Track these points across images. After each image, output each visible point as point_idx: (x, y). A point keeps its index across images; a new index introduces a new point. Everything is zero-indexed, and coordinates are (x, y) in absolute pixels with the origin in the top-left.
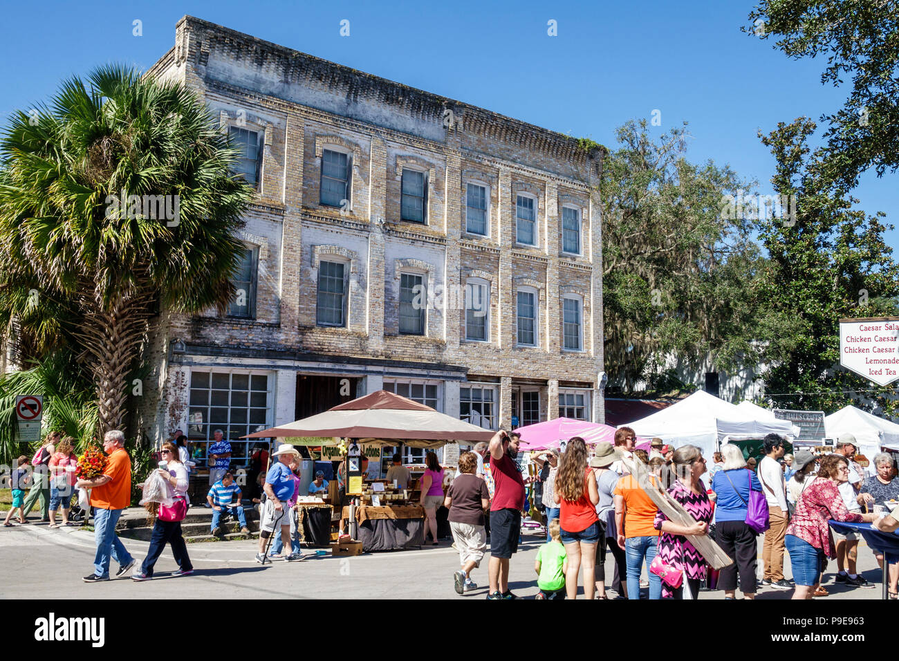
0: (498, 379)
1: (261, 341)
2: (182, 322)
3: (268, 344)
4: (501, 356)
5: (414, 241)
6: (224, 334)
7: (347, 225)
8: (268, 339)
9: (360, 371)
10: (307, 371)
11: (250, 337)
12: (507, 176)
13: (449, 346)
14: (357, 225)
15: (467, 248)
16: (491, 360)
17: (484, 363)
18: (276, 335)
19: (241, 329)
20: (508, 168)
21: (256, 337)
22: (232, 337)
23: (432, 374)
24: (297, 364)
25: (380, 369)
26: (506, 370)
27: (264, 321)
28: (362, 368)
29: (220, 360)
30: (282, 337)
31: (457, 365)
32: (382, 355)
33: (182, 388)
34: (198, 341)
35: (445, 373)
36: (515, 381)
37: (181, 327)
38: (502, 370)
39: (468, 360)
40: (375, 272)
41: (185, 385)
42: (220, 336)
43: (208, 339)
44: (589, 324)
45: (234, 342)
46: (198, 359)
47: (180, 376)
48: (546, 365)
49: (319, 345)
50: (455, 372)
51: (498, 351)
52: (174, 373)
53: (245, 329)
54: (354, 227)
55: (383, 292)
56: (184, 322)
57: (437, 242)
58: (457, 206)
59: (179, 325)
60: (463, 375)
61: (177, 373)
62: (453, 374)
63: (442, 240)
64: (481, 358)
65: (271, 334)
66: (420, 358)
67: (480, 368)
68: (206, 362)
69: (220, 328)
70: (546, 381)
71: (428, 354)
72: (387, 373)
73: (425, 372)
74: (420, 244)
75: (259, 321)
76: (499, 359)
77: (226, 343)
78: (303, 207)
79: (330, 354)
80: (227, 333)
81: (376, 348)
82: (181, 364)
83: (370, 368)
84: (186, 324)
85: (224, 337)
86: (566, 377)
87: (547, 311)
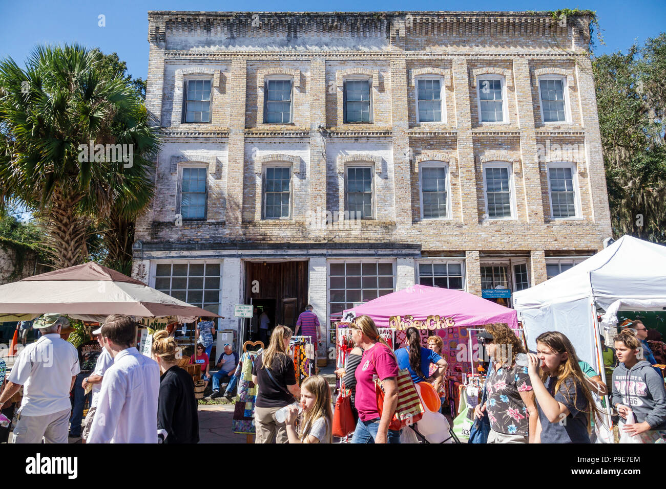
0: (463, 253)
1: (208, 236)
2: (144, 227)
3: (214, 238)
4: (463, 231)
5: (357, 139)
6: (177, 234)
7: (288, 136)
8: (214, 234)
9: (302, 255)
10: (250, 258)
11: (199, 234)
12: (462, 64)
13: (399, 226)
14: (297, 134)
15: (417, 135)
16: (452, 235)
17: (443, 238)
18: (221, 231)
19: (191, 228)
20: (463, 57)
21: (204, 233)
22: (183, 235)
23: (380, 252)
24: (240, 252)
25: (324, 251)
26: (471, 244)
27: (213, 221)
28: (304, 252)
29: (173, 254)
30: (227, 231)
31: (409, 243)
32: (324, 239)
33: (143, 277)
34: (156, 240)
35: (395, 251)
36: (484, 254)
37: (143, 231)
38: (466, 244)
39: (422, 237)
40: (316, 170)
41: (145, 275)
42: (173, 236)
43: (164, 238)
44: (587, 190)
45: (185, 239)
46: (155, 254)
47: (142, 267)
48: (525, 236)
49: (261, 235)
50: (407, 250)
51: (460, 227)
52: (137, 265)
53: (195, 228)
54: (295, 136)
55: (324, 186)
56: (145, 227)
57: (382, 135)
58: (404, 101)
59: (141, 230)
60: (417, 252)
61: (140, 265)
62: (404, 251)
63: (387, 134)
64: (439, 234)
65: (217, 230)
66: (367, 239)
67: (438, 244)
68: (162, 256)
69: (174, 229)
70: (529, 252)
71: (375, 235)
72: (330, 255)
73: (372, 252)
74: (364, 140)
75: (209, 221)
76: (462, 234)
77: (179, 240)
78: (246, 128)
79: (272, 242)
80: (180, 233)
81: (319, 234)
82: (142, 259)
83: (312, 252)
84: (147, 229)
85: (177, 236)
86: (554, 246)
87: (524, 182)
